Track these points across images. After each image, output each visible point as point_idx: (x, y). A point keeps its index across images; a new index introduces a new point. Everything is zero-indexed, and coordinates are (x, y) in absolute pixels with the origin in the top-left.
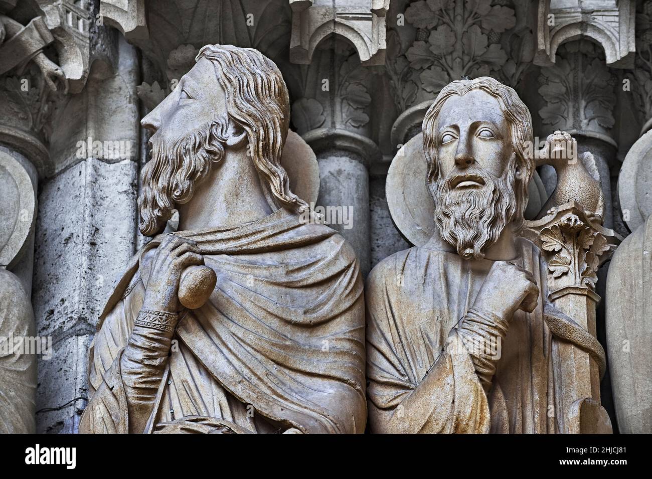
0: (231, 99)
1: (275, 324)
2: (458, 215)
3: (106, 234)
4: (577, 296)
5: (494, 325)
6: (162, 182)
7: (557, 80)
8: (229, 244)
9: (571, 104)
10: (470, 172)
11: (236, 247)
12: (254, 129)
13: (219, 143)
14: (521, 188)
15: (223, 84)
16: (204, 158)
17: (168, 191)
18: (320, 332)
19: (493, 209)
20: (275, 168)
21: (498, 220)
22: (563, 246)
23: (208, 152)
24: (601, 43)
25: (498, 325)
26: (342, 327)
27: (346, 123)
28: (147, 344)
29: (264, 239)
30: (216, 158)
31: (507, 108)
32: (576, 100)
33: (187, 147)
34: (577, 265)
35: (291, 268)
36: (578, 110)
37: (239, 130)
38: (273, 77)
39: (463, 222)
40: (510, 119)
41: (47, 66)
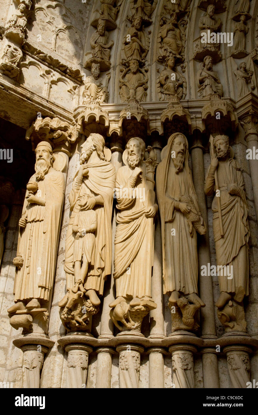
0: (94, 142)
1: (99, 178)
4: (151, 172)
6: (83, 156)
10: (133, 153)
11: (93, 166)
13: (92, 149)
18: (107, 179)
19: (137, 158)
20: (101, 153)
21: (138, 160)
22: (149, 165)
23: (90, 150)
25: (135, 177)
26: (111, 179)
27: (118, 146)
28: (78, 182)
29: (98, 165)
30: (91, 152)
31: (140, 142)
32: (156, 141)
34: (151, 168)
37: (95, 147)
39: (132, 161)
40: (140, 144)
41: (69, 138)
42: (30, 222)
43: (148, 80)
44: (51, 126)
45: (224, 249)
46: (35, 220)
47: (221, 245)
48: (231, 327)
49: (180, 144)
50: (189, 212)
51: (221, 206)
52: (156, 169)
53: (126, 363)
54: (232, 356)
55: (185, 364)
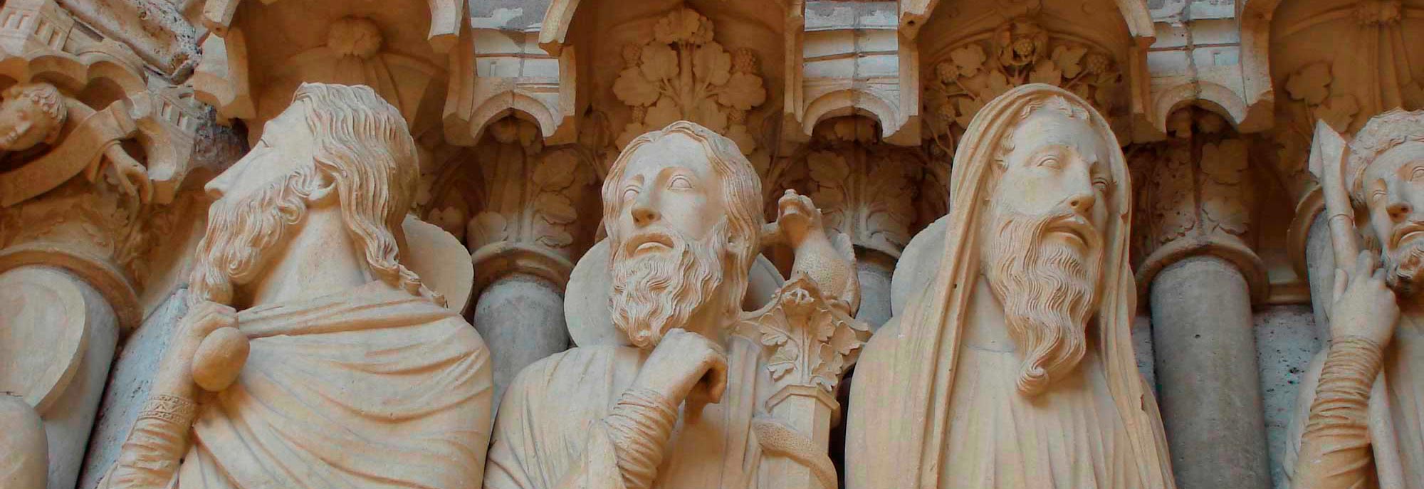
0: (319, 140)
1: (336, 414)
2: (630, 288)
4: (802, 397)
5: (654, 406)
6: (215, 254)
7: (831, 185)
8: (290, 321)
9: (849, 213)
10: (653, 230)
11: (299, 323)
12: (345, 174)
13: (298, 199)
14: (737, 263)
15: (311, 123)
16: (274, 217)
18: (405, 430)
19: (681, 276)
20: (374, 228)
21: (691, 293)
22: (789, 338)
23: (282, 210)
24: (877, 116)
25: (659, 405)
27: (537, 240)
28: (146, 440)
29: (341, 312)
30: (293, 218)
31: (715, 154)
33: (252, 203)
34: (806, 359)
35: (374, 349)
36: (858, 220)
37: (328, 180)
38: (383, 117)
40: (719, 168)
41: (123, 160)
49: (1060, 164)
52: (848, 375)
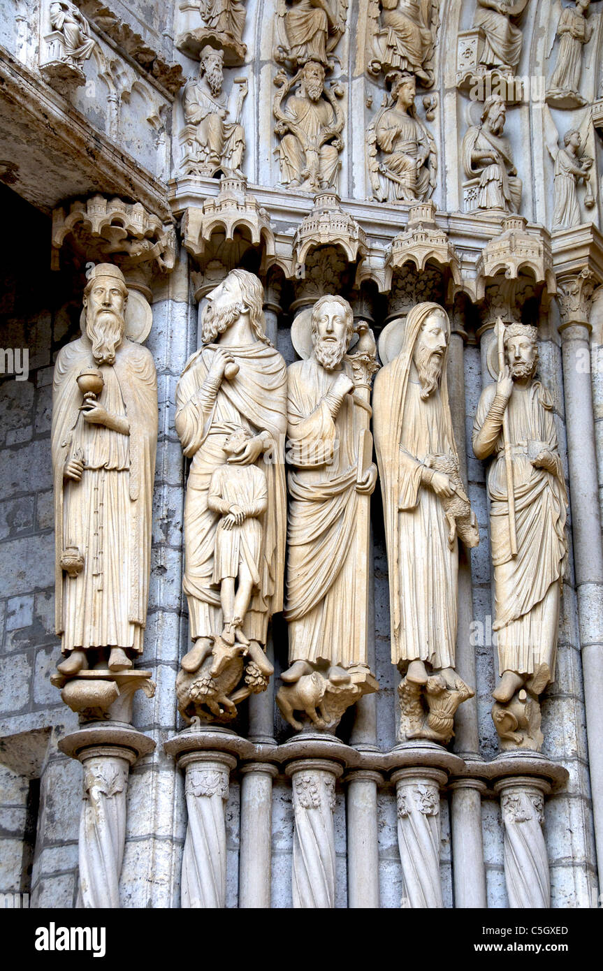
0: (245, 294)
1: (258, 388)
2: (325, 352)
3: (176, 334)
4: (364, 388)
5: (339, 399)
6: (215, 324)
8: (243, 353)
10: (332, 335)
13: (238, 311)
14: (348, 342)
15: (242, 287)
16: (232, 317)
17: (217, 328)
18: (273, 393)
19: (339, 351)
20: (259, 324)
22: (361, 368)
23: (234, 314)
24: (378, 284)
26: (281, 392)
27: (272, 298)
28: (211, 390)
29: (254, 353)
30: (236, 317)
31: (347, 311)
32: (361, 301)
33: (226, 311)
34: (365, 375)
39: (327, 355)
40: (347, 315)
41: (161, 261)
42: (94, 470)
43: (343, 124)
44: (130, 226)
45: (515, 584)
46: (108, 468)
47: (509, 575)
48: (518, 741)
49: (438, 334)
50: (452, 497)
51: (514, 490)
53: (315, 796)
54: (515, 797)
55: (429, 804)
